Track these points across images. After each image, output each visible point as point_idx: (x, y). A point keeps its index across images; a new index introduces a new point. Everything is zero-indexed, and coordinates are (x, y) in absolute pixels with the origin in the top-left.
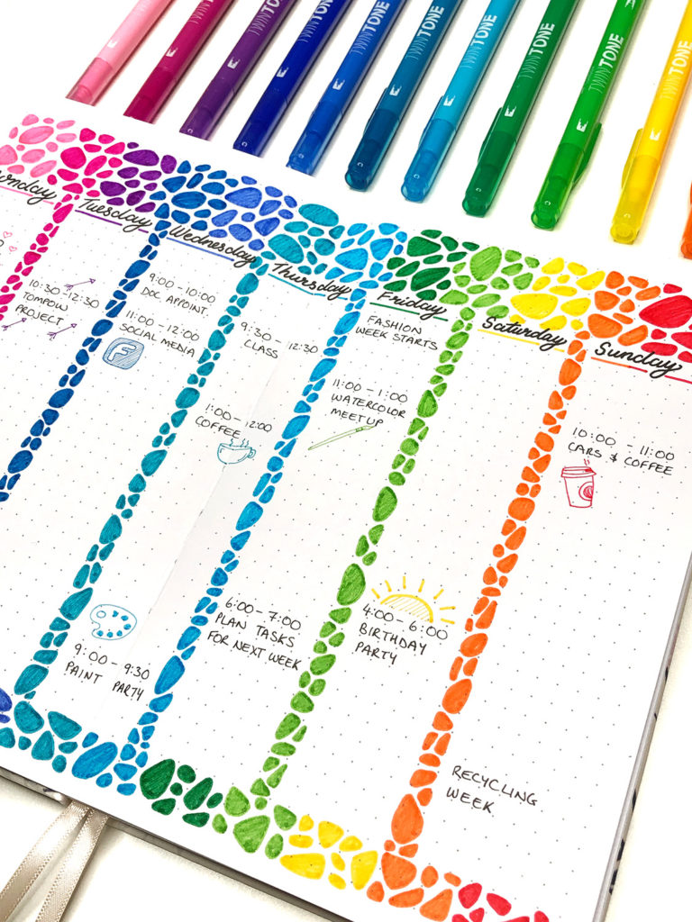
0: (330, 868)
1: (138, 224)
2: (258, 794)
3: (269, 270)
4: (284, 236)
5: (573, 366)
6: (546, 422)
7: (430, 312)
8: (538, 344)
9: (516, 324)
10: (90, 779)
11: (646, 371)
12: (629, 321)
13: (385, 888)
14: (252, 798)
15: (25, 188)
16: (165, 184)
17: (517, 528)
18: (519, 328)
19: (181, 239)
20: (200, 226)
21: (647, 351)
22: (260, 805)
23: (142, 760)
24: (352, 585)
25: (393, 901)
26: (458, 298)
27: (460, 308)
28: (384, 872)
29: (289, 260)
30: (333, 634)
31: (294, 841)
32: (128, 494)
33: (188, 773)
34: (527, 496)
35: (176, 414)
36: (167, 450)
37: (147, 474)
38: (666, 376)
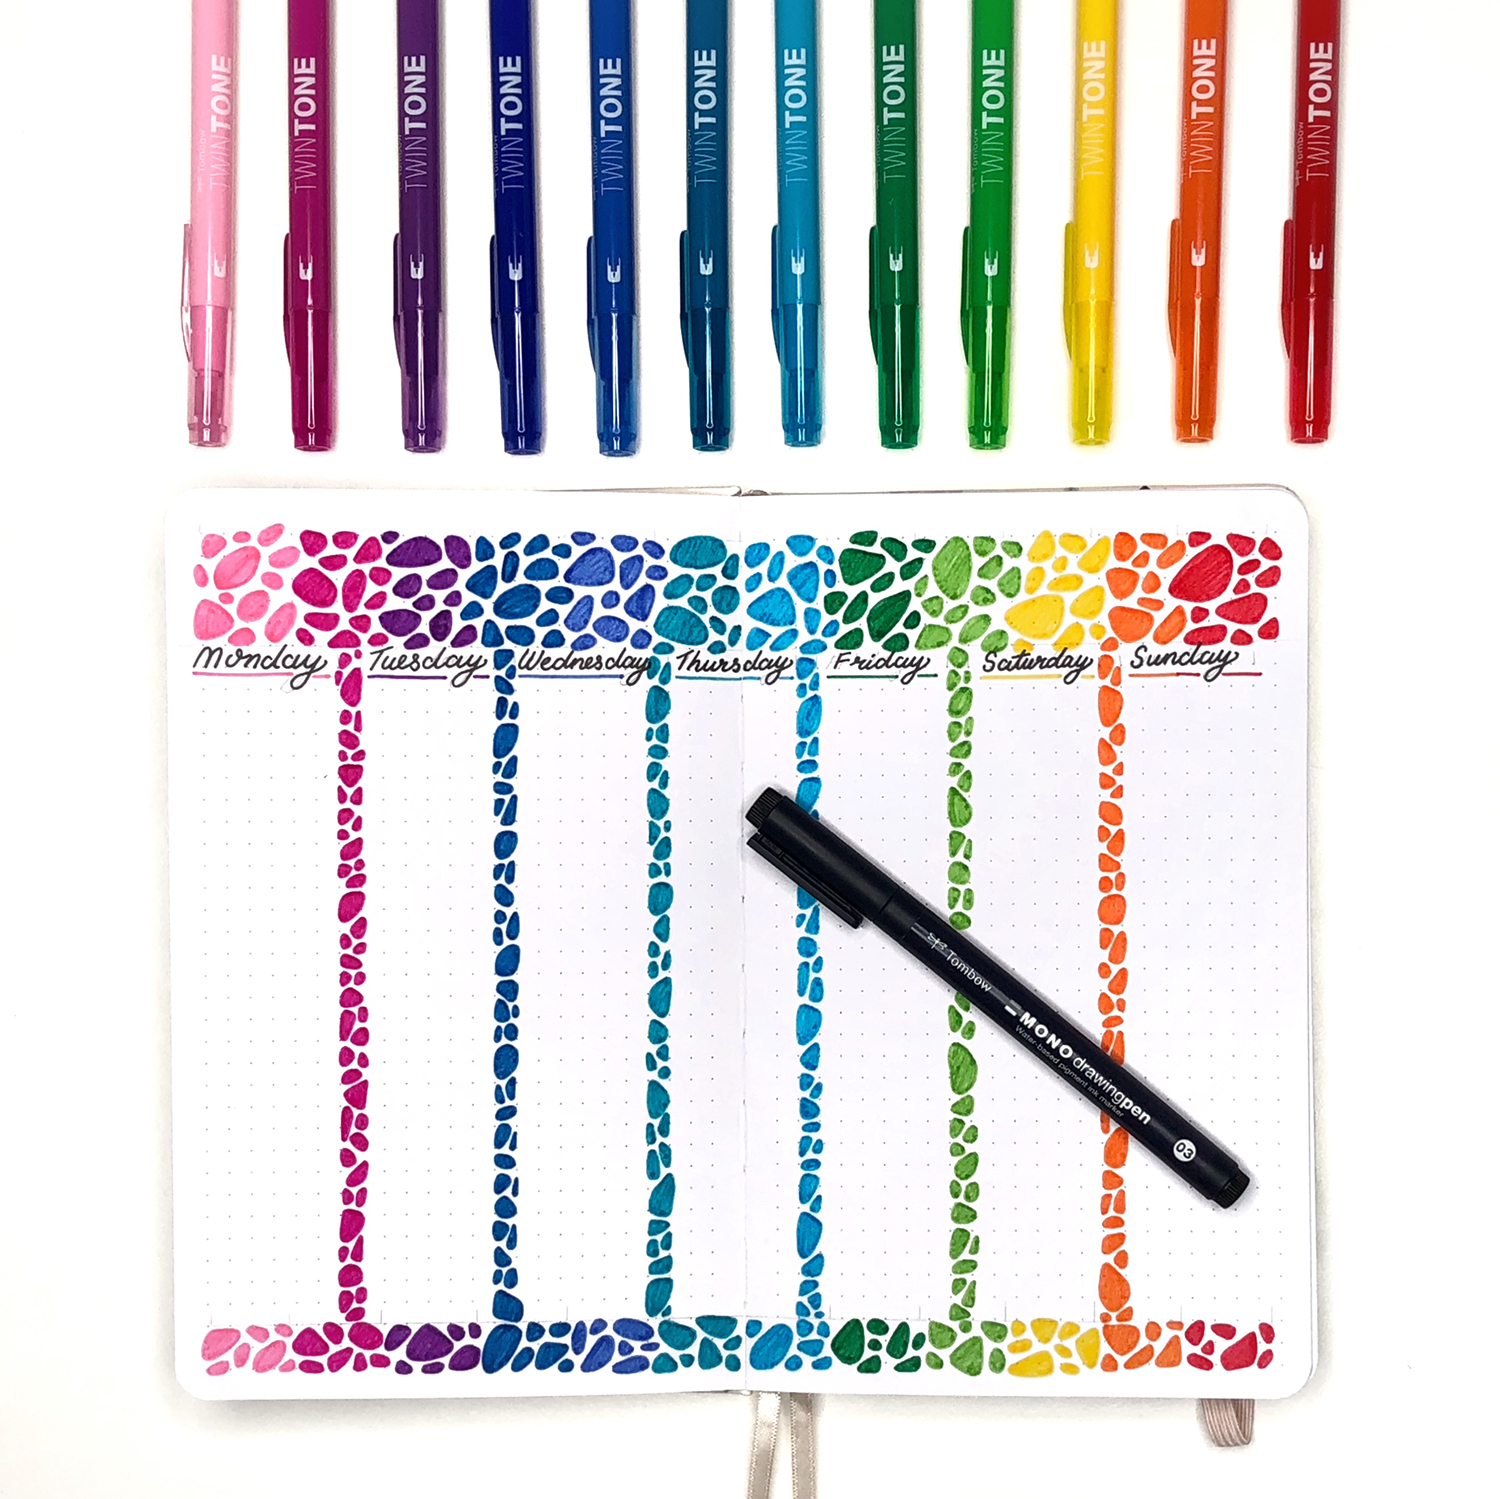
0: (1058, 1360)
1: (466, 668)
2: (959, 1319)
3: (675, 672)
4: (669, 608)
5: (1112, 694)
6: (1104, 786)
7: (911, 669)
8: (1060, 676)
9: (1024, 654)
10: (776, 1368)
11: (1198, 675)
12: (1159, 605)
13: (1116, 1356)
14: (955, 1325)
15: (274, 664)
16: (471, 586)
17: (1115, 935)
18: (1030, 658)
19: (538, 671)
20: (554, 640)
21: (1192, 643)
22: (966, 1328)
23: (824, 1330)
24: (962, 1069)
25: (1128, 1366)
26: (936, 636)
27: (945, 650)
28: (1109, 1343)
29: (692, 644)
30: (964, 1130)
31: (1013, 1349)
32: (654, 1049)
33: (878, 1326)
34: (1114, 891)
35: (657, 925)
36: (668, 975)
37: (663, 1015)
38: (1224, 674)
